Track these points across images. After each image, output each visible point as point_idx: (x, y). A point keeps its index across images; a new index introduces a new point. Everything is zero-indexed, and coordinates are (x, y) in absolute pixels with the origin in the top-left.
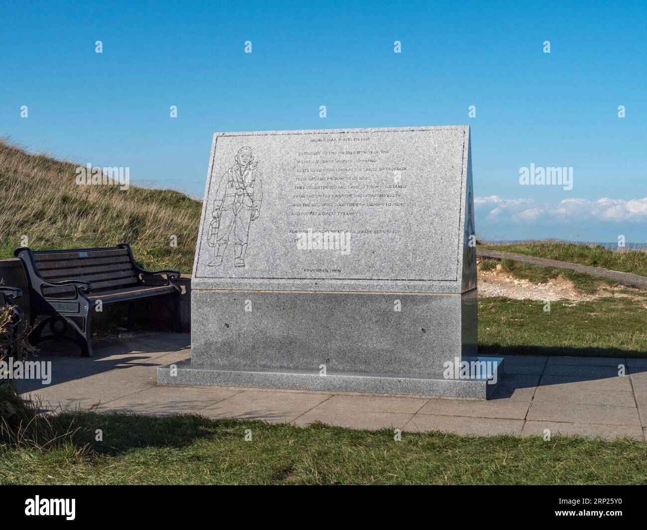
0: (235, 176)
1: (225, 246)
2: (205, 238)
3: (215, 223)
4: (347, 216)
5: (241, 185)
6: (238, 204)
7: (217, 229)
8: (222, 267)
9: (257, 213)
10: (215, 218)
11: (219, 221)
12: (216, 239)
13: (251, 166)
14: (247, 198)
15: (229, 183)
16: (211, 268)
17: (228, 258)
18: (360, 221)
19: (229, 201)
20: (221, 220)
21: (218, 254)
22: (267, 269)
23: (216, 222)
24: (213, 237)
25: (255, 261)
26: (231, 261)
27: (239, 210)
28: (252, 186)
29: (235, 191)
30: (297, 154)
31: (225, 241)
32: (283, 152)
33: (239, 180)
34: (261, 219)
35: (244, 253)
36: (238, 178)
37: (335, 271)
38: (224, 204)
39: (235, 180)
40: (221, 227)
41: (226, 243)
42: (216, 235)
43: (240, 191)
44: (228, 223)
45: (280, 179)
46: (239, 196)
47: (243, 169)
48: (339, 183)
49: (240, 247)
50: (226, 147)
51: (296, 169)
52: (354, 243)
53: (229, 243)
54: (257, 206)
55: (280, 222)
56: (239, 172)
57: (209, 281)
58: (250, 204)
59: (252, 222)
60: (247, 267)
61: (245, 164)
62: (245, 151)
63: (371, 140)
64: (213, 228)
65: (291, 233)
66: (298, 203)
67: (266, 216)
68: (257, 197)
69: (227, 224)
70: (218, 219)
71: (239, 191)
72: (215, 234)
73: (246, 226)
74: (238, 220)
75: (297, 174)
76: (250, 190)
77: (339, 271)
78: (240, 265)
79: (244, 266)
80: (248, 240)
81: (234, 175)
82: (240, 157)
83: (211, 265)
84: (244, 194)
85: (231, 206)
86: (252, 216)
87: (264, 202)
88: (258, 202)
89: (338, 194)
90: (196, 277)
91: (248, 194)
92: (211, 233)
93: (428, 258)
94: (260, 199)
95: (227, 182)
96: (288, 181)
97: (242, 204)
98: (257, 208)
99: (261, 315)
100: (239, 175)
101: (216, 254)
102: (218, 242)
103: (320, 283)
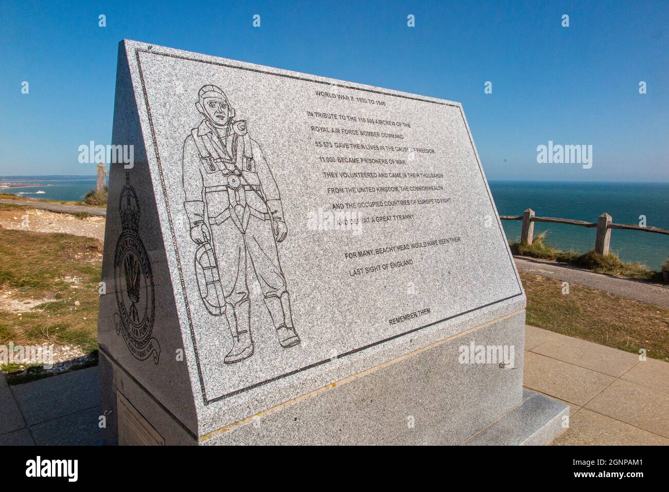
0: (211, 146)
1: (245, 306)
2: (194, 296)
3: (205, 256)
4: (404, 221)
5: (231, 167)
6: (239, 208)
7: (215, 270)
8: (256, 356)
9: (281, 225)
10: (198, 242)
11: (213, 250)
12: (220, 293)
13: (235, 127)
14: (252, 195)
15: (204, 161)
16: (235, 367)
17: (262, 331)
18: (421, 228)
19: (217, 203)
20: (217, 248)
21: (239, 330)
22: (339, 336)
23: (206, 252)
24: (212, 291)
25: (313, 326)
26: (270, 338)
27: (245, 221)
28: (253, 169)
29: (224, 181)
30: (306, 114)
31: (241, 296)
32: (282, 107)
33: (223, 156)
34: (293, 238)
35: (288, 313)
36: (219, 151)
37: (423, 312)
38: (211, 209)
39: (215, 155)
40: (222, 264)
41: (246, 298)
42: (218, 287)
43: (234, 181)
44: (233, 252)
45: (295, 157)
46: (236, 190)
47: (222, 133)
48: (376, 168)
49: (276, 302)
50: (167, 79)
51: (313, 140)
52: (427, 262)
53: (251, 297)
54: (276, 211)
55: (325, 239)
56: (215, 138)
57: (241, 402)
58: (263, 208)
59: (279, 245)
60: (304, 344)
61: (222, 122)
62: (212, 94)
63: (386, 105)
64: (204, 269)
65: (348, 258)
66: (338, 201)
67: (298, 230)
68: (269, 190)
69: (231, 256)
70: (208, 246)
71: (230, 180)
72: (213, 282)
73: (272, 256)
74: (252, 244)
75: (318, 150)
76: (252, 179)
77: (429, 311)
78: (290, 341)
79: (299, 342)
80: (285, 283)
81: (208, 145)
82: (207, 106)
83: (232, 359)
84: (243, 186)
85: (227, 213)
86: (276, 232)
87: (286, 202)
88: (276, 203)
89: (382, 186)
90: (206, 402)
91: (250, 186)
92: (204, 282)
93: (495, 271)
94: (277, 197)
95: (197, 160)
96: (310, 161)
97: (247, 209)
98: (278, 214)
99: (339, 428)
100: (219, 144)
101: (234, 330)
102: (228, 300)
103: (416, 337)
